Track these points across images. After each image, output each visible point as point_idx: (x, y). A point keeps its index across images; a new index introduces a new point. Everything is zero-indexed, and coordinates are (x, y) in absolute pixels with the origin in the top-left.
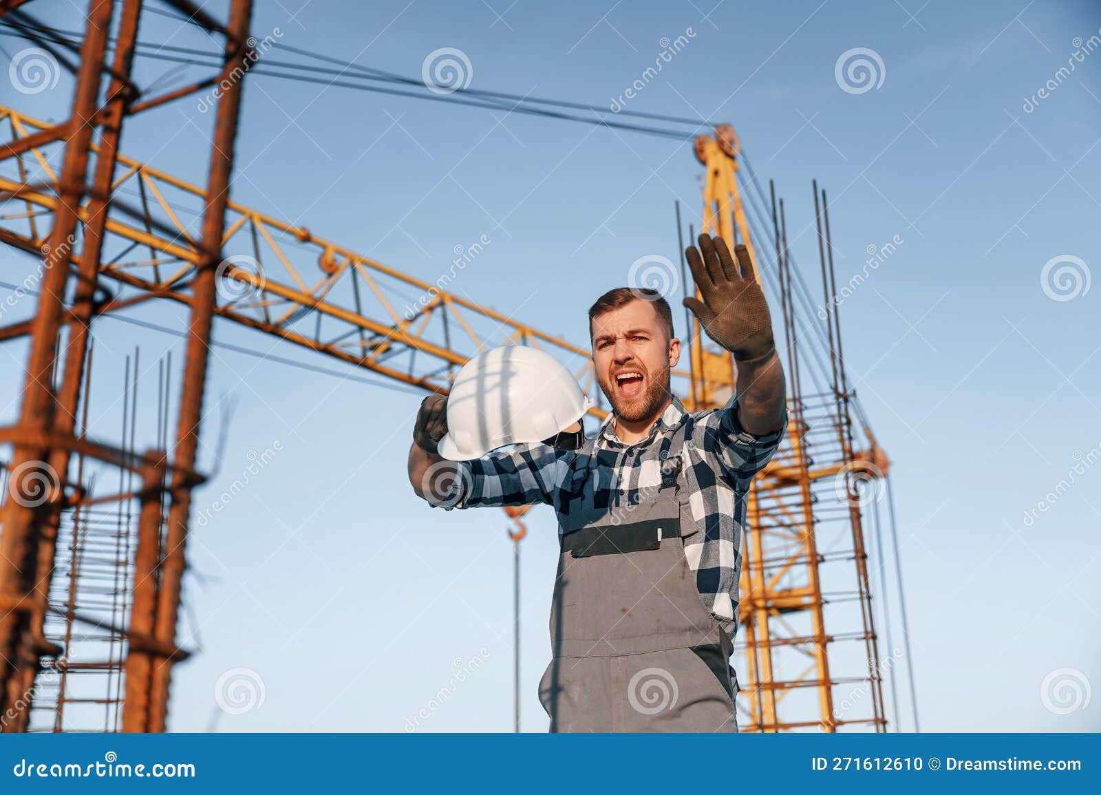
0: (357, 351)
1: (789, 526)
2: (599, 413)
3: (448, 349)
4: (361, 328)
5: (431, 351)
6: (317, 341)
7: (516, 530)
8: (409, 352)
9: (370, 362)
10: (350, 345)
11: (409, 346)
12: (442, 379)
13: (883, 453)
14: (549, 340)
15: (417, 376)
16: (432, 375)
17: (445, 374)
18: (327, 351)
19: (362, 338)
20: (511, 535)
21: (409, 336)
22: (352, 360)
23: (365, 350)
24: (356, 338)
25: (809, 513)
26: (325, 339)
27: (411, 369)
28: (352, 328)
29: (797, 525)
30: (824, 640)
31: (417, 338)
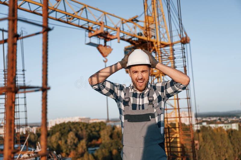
0: (66, 20)
1: (167, 56)
2: (123, 32)
3: (87, 19)
4: (66, 15)
5: (83, 19)
6: (56, 18)
7: (105, 60)
8: (78, 20)
9: (69, 22)
10: (64, 19)
11: (78, 19)
12: (86, 26)
13: (189, 38)
14: (111, 15)
15: (80, 25)
16: (84, 25)
17: (87, 24)
18: (59, 20)
19: (67, 17)
20: (104, 61)
21: (78, 16)
22: (65, 22)
23: (67, 19)
24: (65, 17)
25: (173, 53)
26: (58, 18)
27: (79, 23)
28: (64, 15)
29: (169, 55)
30: (178, 99)
31: (80, 17)
